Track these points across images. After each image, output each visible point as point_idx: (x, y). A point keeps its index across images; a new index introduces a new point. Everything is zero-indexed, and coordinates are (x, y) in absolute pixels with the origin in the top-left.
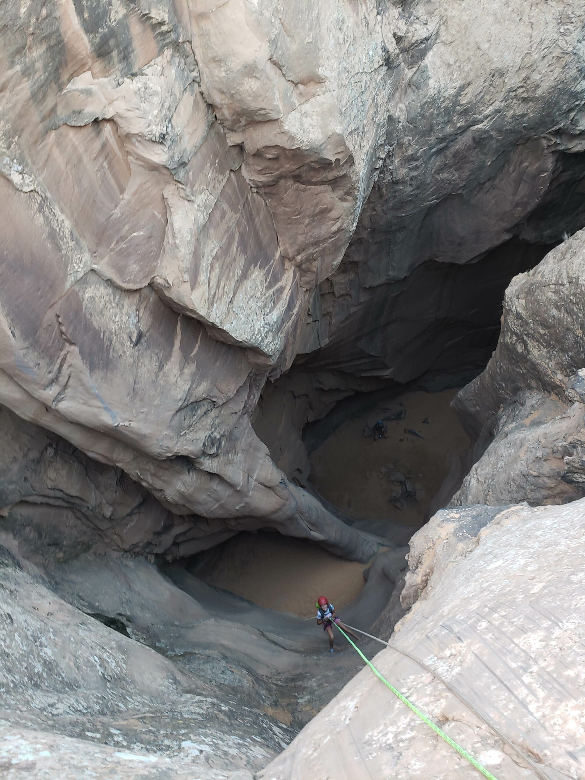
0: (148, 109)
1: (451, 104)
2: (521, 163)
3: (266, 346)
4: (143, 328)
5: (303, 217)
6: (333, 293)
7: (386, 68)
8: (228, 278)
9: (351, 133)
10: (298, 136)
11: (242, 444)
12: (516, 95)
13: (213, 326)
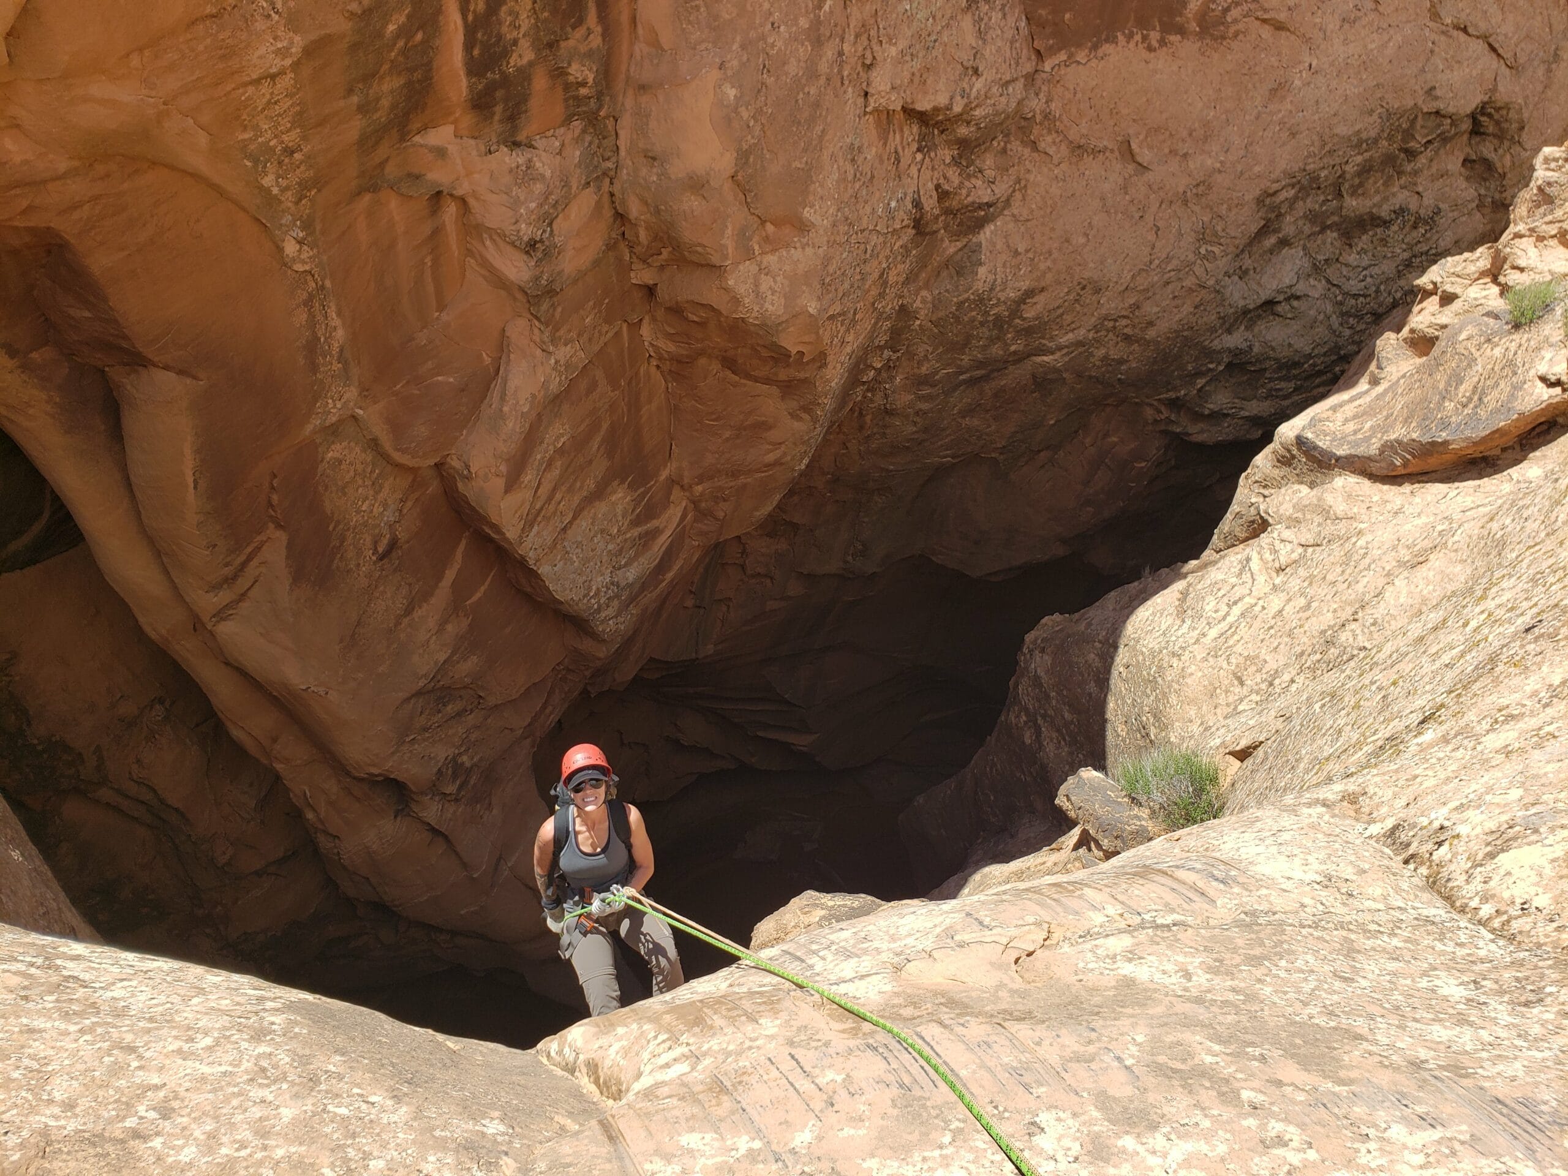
0: (522, 198)
1: (1006, 313)
2: (1106, 435)
3: (602, 622)
4: (402, 535)
5: (723, 426)
6: (743, 567)
7: (914, 232)
8: (570, 490)
9: (831, 318)
10: (747, 300)
11: (505, 793)
12: (1114, 327)
13: (522, 564)
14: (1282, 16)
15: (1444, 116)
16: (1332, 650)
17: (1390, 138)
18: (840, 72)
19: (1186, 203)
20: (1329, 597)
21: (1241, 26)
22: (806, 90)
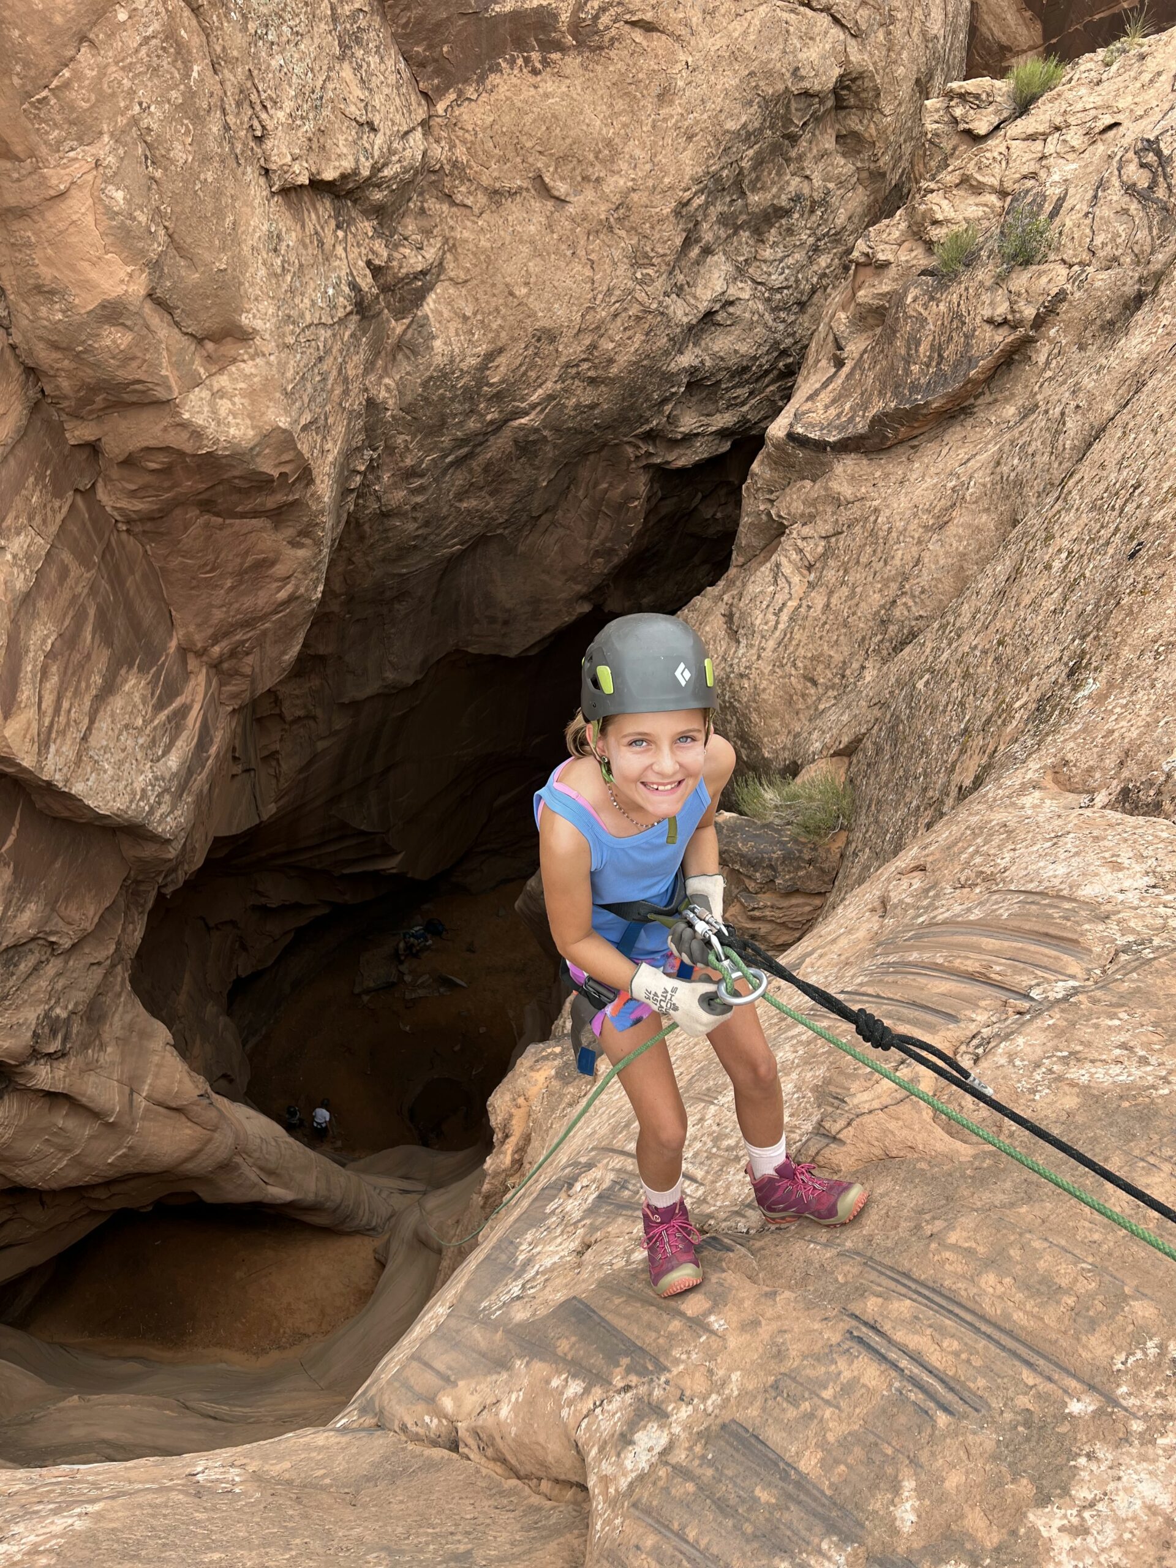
1: (473, 383)
2: (596, 484)
3: (160, 823)
5: (222, 576)
6: (281, 716)
7: (358, 317)
8: (76, 693)
9: (305, 428)
10: (209, 431)
11: (115, 1025)
12: (578, 373)
13: (49, 787)
14: (649, 16)
15: (812, 96)
16: (891, 628)
17: (771, 127)
18: (232, 148)
19: (610, 229)
20: (870, 579)
21: (613, 32)
22: (202, 177)
